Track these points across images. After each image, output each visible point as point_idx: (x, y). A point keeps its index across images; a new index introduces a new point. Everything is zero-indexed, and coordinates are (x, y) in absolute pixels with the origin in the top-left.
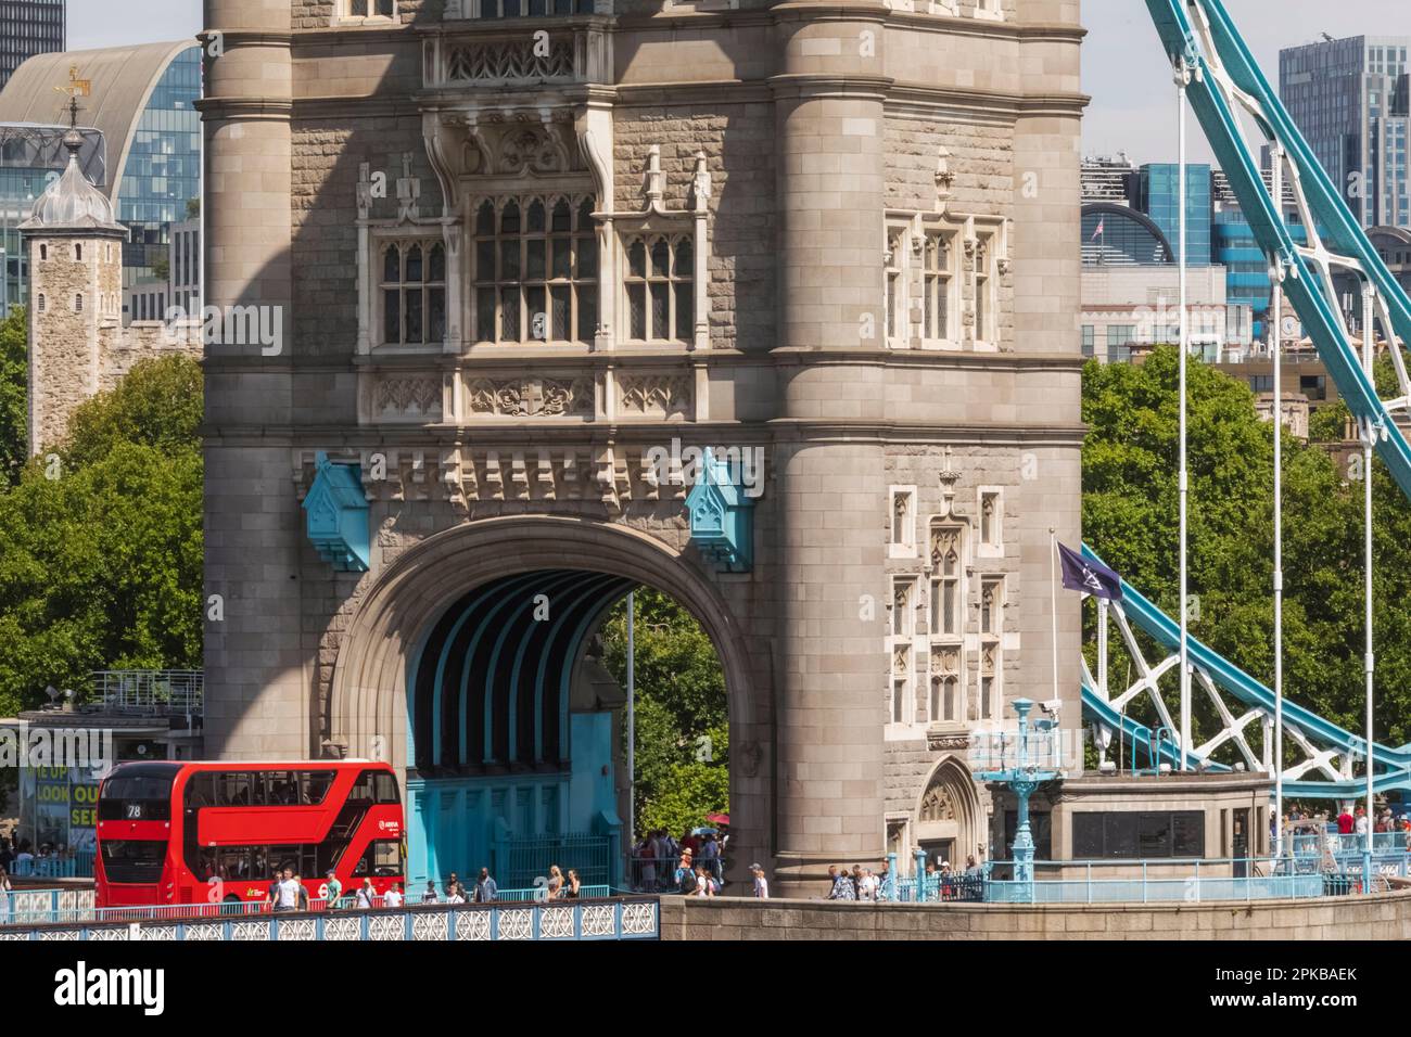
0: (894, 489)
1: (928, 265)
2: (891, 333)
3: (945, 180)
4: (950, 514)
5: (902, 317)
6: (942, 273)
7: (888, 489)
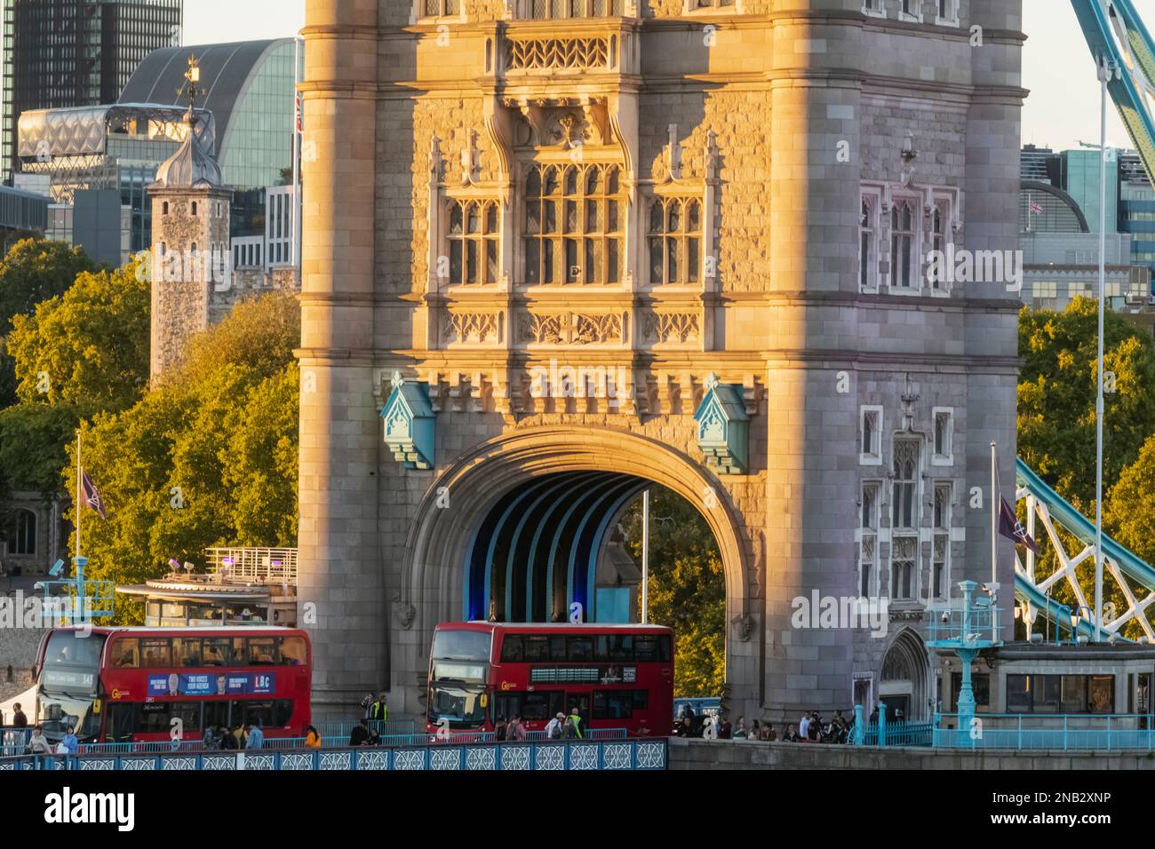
0: (864, 408)
1: (895, 227)
2: (864, 281)
3: (909, 156)
4: (910, 429)
5: (873, 268)
6: (906, 232)
7: (859, 409)
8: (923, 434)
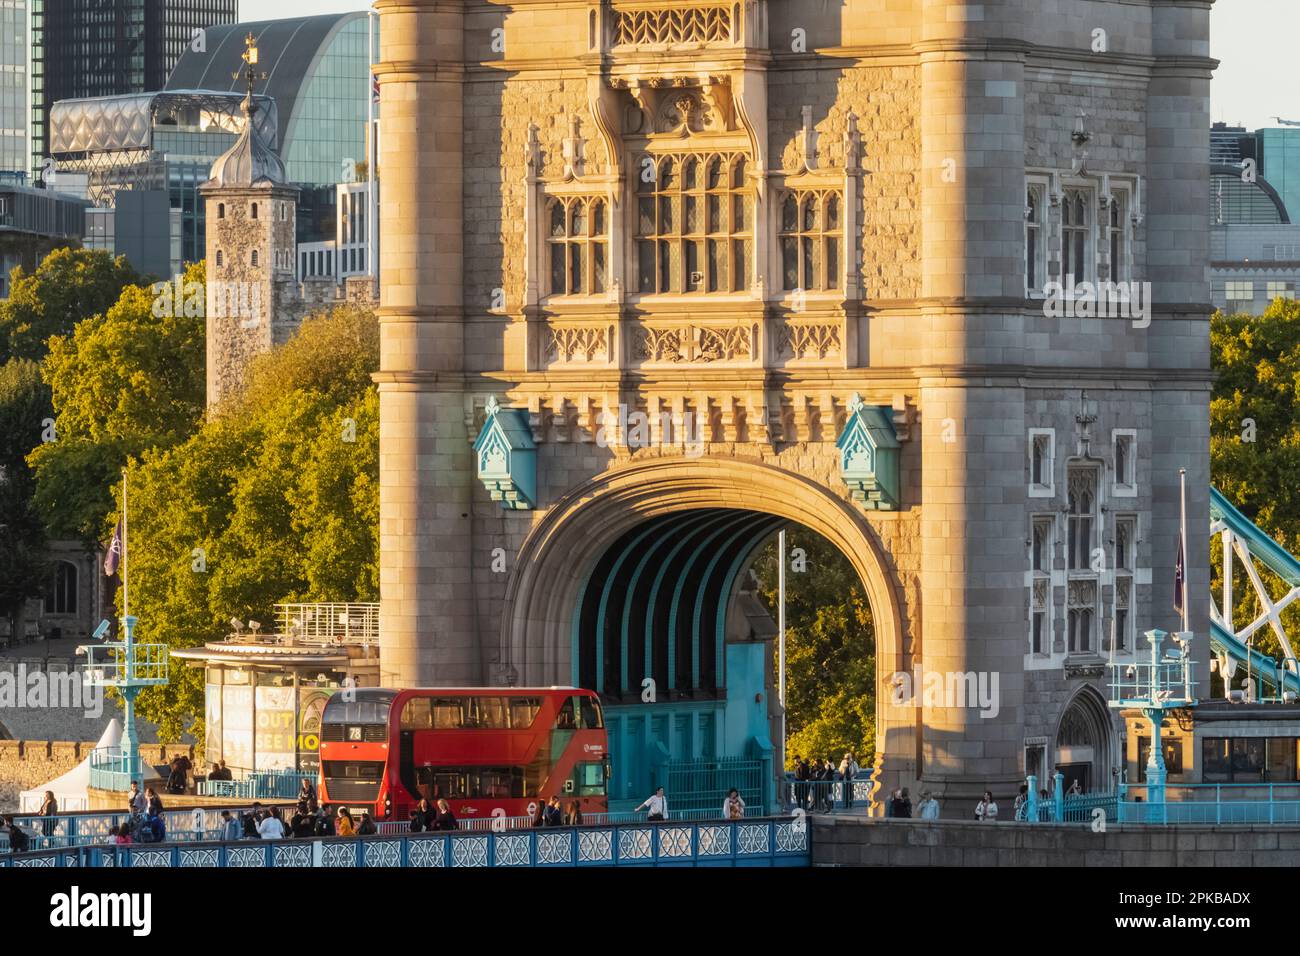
0: (1033, 432)
1: (1066, 221)
2: (1031, 284)
3: (1081, 139)
4: (1086, 455)
5: (1042, 268)
6: (1079, 227)
7: (1027, 434)
8: (1102, 461)
